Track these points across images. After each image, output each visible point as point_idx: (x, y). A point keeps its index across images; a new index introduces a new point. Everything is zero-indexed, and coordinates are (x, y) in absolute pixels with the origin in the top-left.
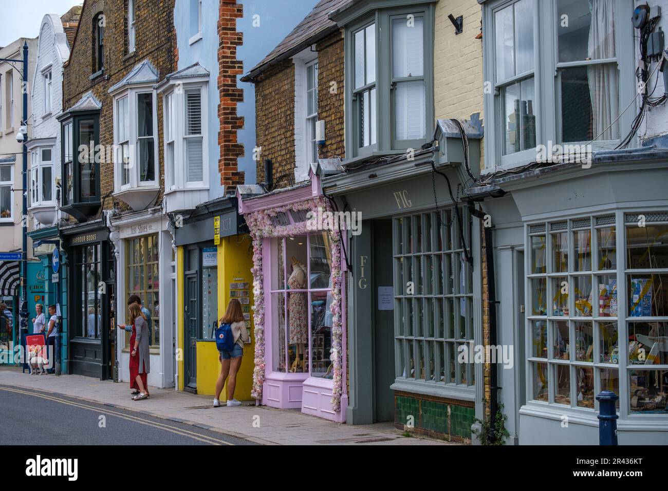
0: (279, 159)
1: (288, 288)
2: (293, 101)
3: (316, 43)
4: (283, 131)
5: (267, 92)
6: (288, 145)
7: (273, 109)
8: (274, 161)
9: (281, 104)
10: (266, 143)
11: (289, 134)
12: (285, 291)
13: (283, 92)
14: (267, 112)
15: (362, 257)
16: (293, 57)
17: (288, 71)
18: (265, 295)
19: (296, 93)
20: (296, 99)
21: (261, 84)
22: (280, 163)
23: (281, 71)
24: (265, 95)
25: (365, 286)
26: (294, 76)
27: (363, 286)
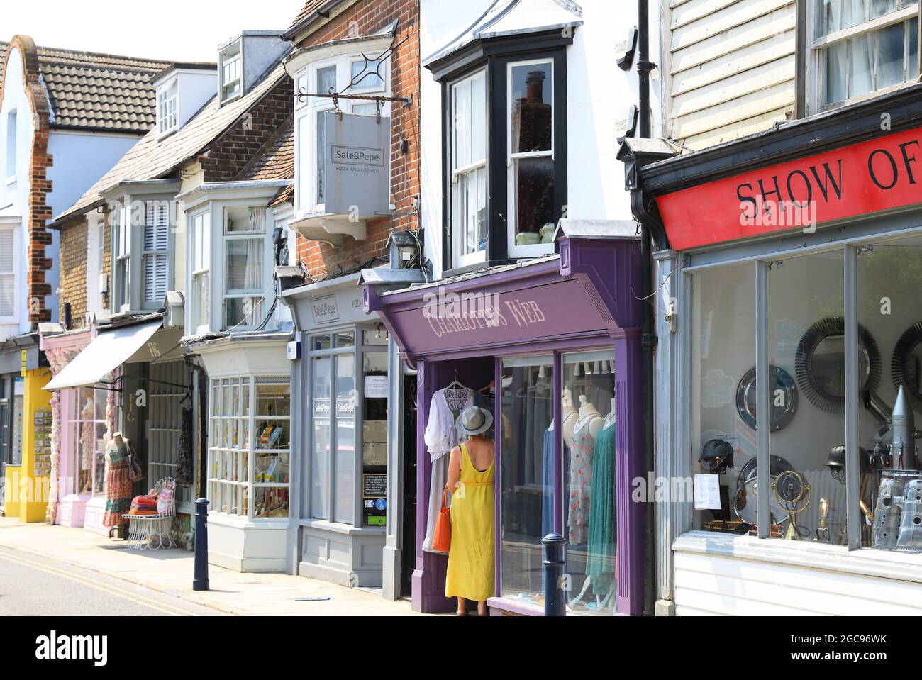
0: (76, 302)
1: (80, 418)
2: (86, 253)
3: (102, 205)
4: (79, 278)
5: (68, 240)
6: (82, 291)
7: (72, 256)
8: (71, 304)
9: (78, 253)
10: (67, 287)
11: (82, 282)
12: (78, 421)
13: (80, 243)
14: (68, 259)
15: (131, 395)
16: (87, 214)
17: (83, 224)
18: (62, 425)
19: (88, 246)
20: (88, 251)
21: (64, 232)
22: (76, 306)
23: (78, 224)
24: (67, 243)
25: (133, 419)
26: (87, 230)
27: (131, 419)
